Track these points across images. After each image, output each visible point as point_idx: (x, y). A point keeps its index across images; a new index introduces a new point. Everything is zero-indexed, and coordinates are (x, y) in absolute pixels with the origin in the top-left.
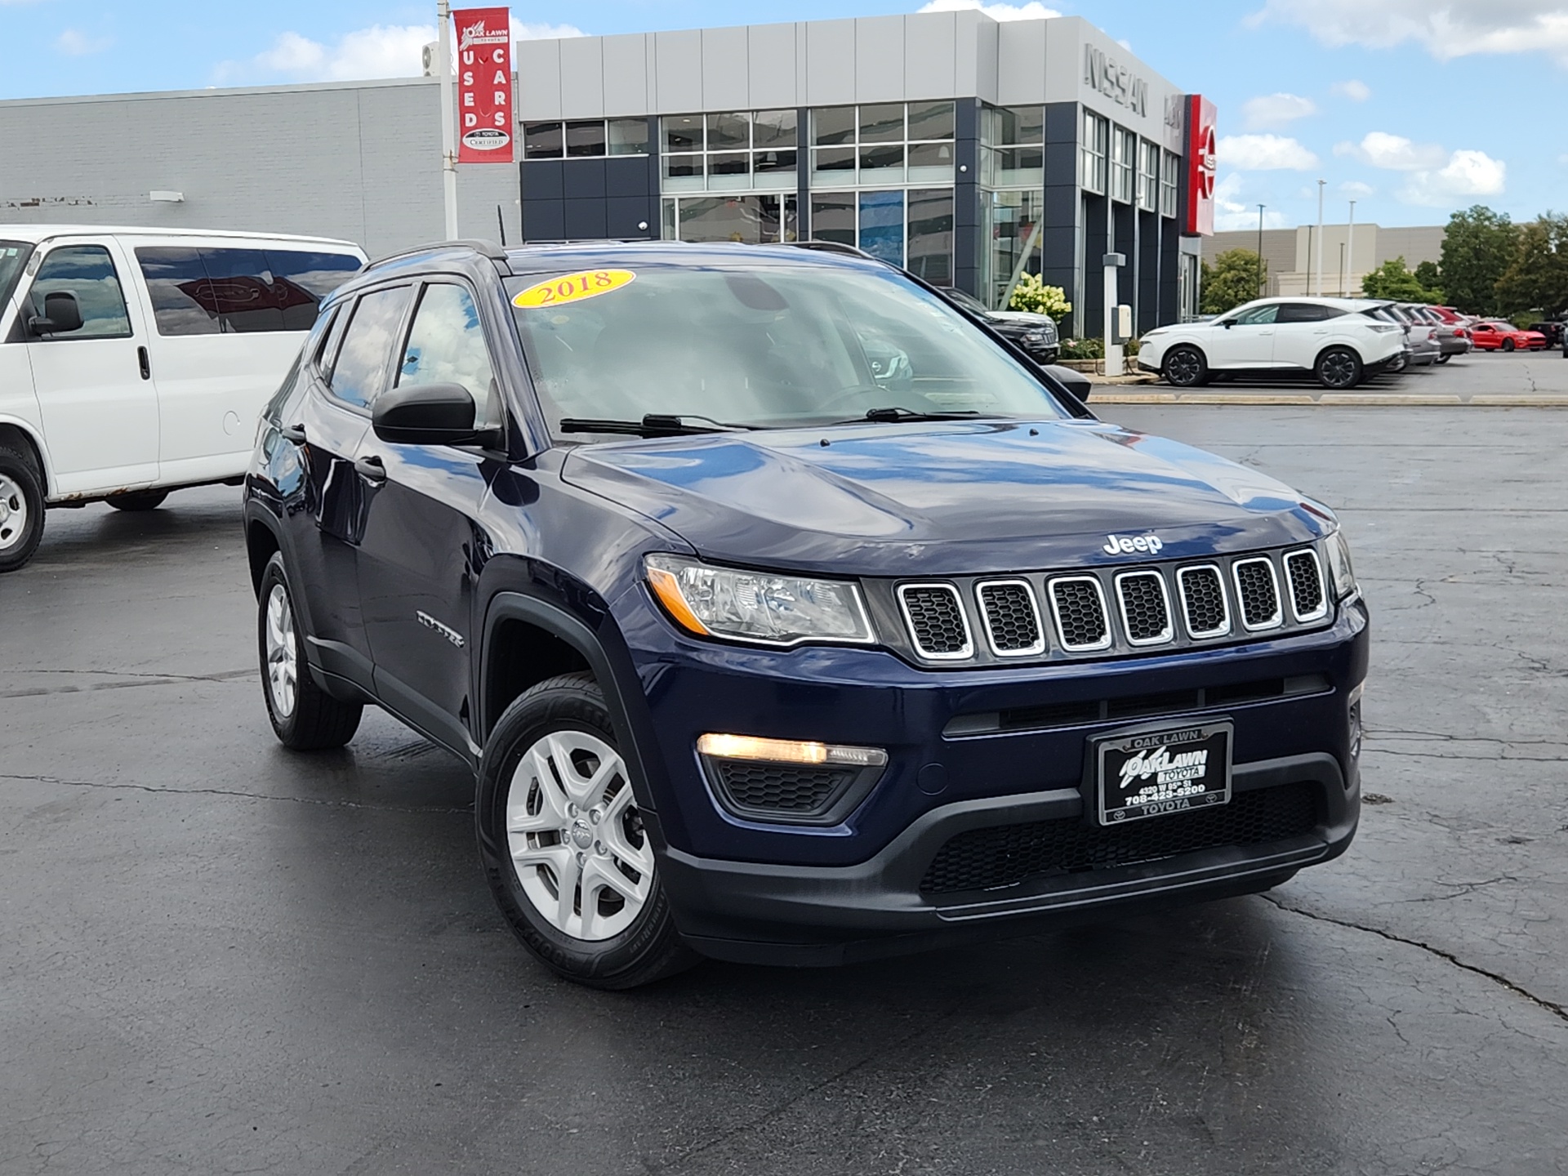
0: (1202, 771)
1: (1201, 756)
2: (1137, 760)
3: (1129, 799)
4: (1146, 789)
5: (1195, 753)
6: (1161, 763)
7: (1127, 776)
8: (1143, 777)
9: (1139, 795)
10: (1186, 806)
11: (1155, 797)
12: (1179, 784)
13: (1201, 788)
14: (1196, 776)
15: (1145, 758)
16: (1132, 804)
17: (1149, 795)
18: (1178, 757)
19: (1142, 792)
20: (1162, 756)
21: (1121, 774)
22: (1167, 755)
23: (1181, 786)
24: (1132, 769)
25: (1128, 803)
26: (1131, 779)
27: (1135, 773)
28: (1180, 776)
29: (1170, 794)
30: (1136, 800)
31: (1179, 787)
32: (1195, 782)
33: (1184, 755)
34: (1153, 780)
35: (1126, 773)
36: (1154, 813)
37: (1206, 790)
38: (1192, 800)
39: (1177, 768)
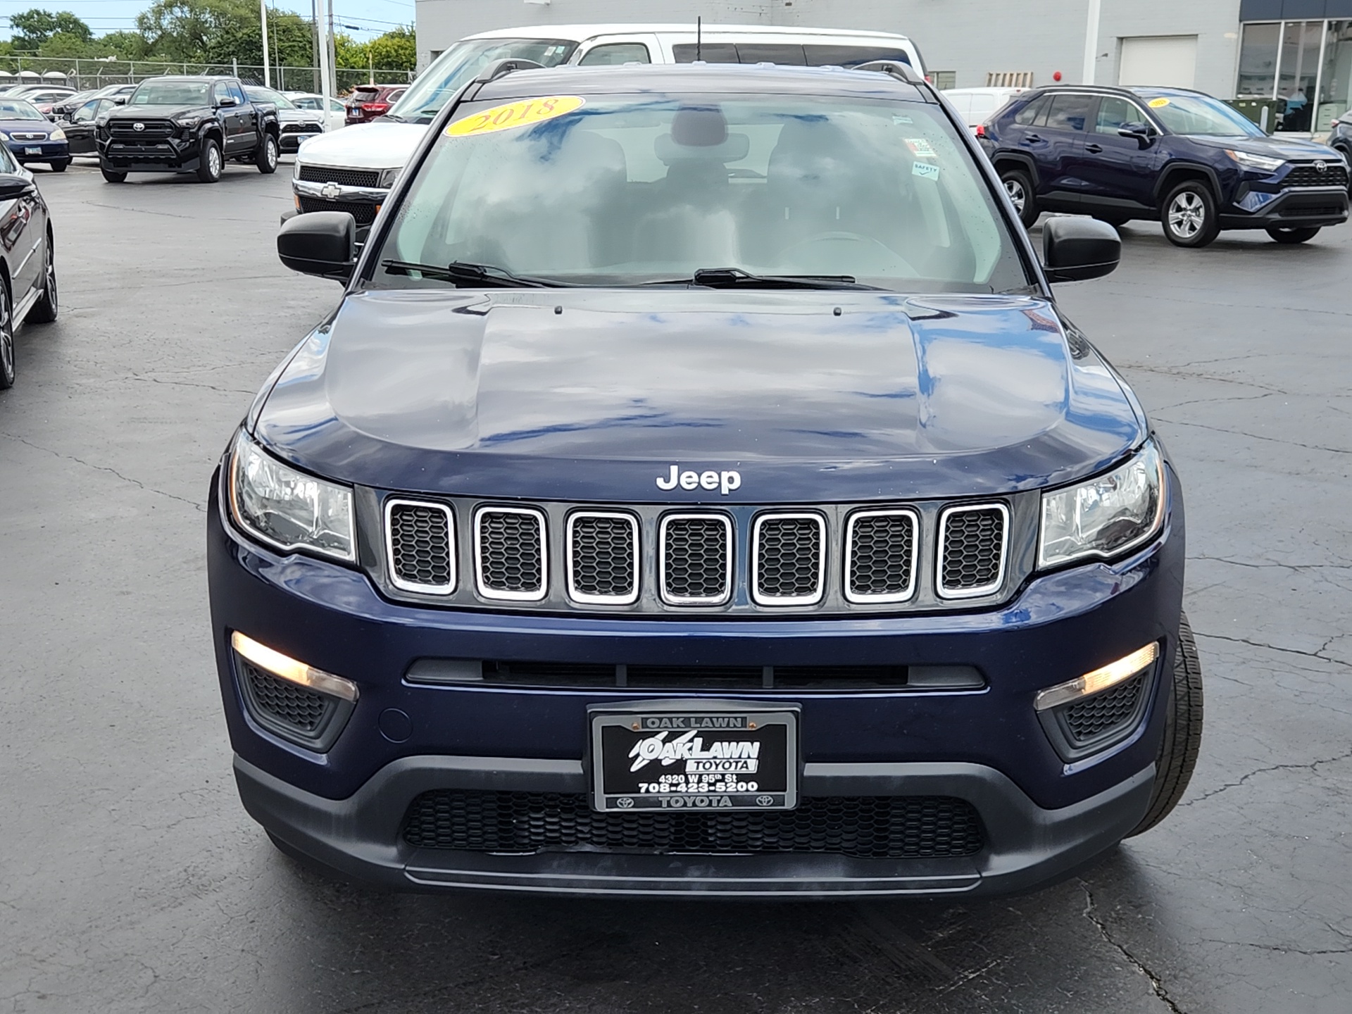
0: (753, 767)
1: (751, 749)
2: (656, 741)
3: (644, 786)
4: (669, 776)
5: (741, 744)
6: (690, 749)
7: (640, 759)
8: (664, 763)
9: (659, 783)
10: (727, 805)
11: (682, 788)
12: (720, 777)
13: (753, 786)
14: (744, 771)
15: (664, 741)
16: (647, 791)
17: (672, 785)
18: (717, 745)
19: (662, 779)
20: (691, 740)
21: (631, 755)
22: (699, 741)
23: (723, 780)
24: (645, 752)
25: (643, 790)
26: (645, 762)
27: (653, 756)
28: (720, 768)
29: (704, 788)
30: (654, 788)
31: (717, 781)
32: (741, 778)
33: (725, 744)
34: (679, 767)
35: (638, 755)
36: (677, 807)
37: (758, 790)
38: (734, 799)
39: (715, 758)
